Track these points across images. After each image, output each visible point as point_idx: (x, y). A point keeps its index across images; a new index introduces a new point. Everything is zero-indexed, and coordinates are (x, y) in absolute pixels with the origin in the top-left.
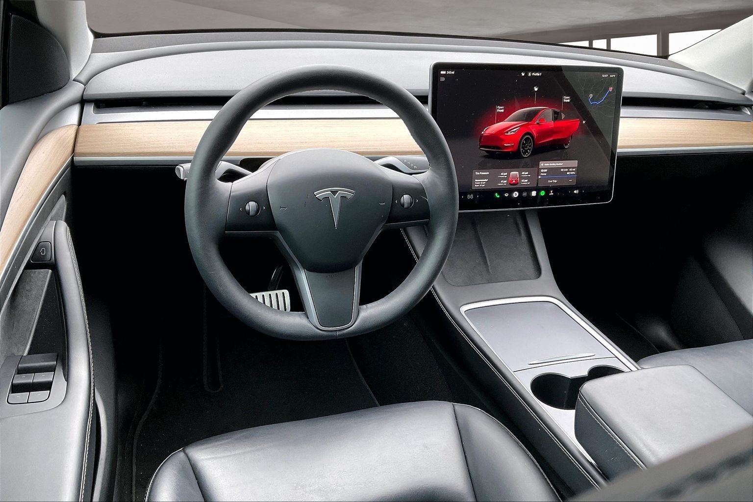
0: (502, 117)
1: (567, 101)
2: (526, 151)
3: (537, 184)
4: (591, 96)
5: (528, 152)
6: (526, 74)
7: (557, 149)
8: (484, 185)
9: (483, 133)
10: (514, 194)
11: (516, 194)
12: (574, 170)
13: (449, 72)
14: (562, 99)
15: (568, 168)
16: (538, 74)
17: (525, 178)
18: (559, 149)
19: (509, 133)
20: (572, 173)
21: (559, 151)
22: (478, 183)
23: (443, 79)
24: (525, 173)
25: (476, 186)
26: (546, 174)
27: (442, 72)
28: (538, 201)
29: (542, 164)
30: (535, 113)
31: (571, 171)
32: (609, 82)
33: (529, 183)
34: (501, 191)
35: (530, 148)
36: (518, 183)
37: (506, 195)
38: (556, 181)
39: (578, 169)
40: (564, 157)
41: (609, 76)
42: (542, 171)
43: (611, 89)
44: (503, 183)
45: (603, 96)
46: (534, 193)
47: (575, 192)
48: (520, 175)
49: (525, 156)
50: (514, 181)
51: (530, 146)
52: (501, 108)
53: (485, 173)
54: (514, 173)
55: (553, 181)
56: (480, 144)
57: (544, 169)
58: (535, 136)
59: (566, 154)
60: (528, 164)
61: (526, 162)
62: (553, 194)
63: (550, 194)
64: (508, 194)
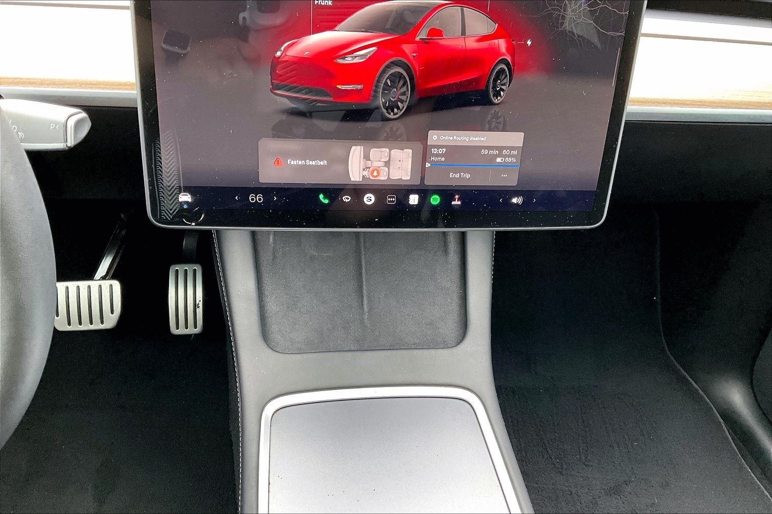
0: (329, 19)
2: (395, 105)
3: (423, 179)
5: (398, 108)
7: (472, 105)
9: (279, 54)
10: (365, 199)
11: (369, 199)
12: (515, 153)
15: (500, 149)
19: (349, 60)
20: (509, 160)
21: (477, 109)
25: (267, 175)
26: (443, 159)
28: (425, 214)
29: (434, 137)
30: (418, 14)
31: (506, 156)
34: (334, 191)
35: (404, 98)
37: (346, 198)
38: (468, 176)
39: (525, 151)
40: (490, 122)
42: (434, 151)
46: (414, 199)
47: (515, 200)
49: (391, 116)
51: (403, 94)
55: (462, 174)
56: (273, 81)
57: (438, 147)
58: (417, 69)
59: (496, 116)
60: (401, 135)
61: (394, 129)
62: (459, 203)
63: (453, 203)
64: (350, 198)
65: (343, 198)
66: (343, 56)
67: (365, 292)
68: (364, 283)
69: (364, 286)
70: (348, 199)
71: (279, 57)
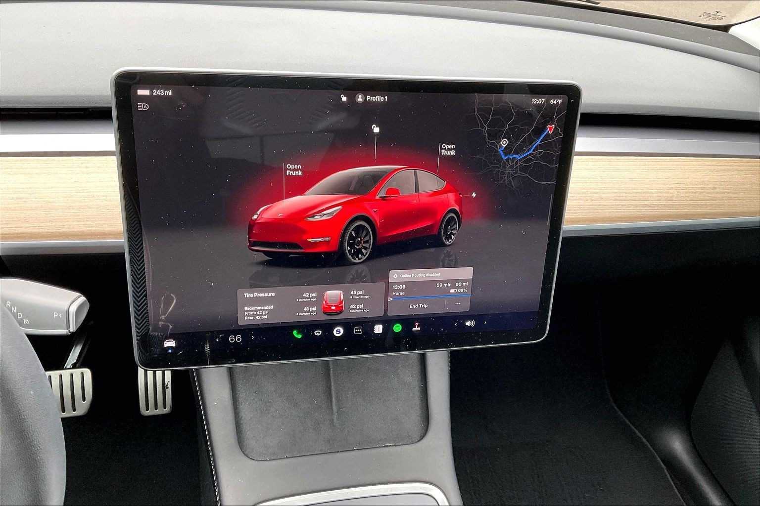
0: (300, 186)
1: (449, 153)
2: (359, 251)
3: (386, 311)
4: (504, 143)
5: (362, 254)
6: (352, 99)
7: (427, 247)
8: (265, 317)
9: (255, 217)
10: (335, 332)
11: (338, 332)
12: (467, 284)
13: (156, 92)
14: (436, 150)
15: (453, 282)
16: (380, 99)
17: (357, 302)
18: (430, 246)
19: (318, 218)
20: (461, 290)
21: (432, 250)
22: (250, 313)
23: (143, 107)
24: (357, 293)
25: (246, 318)
26: (404, 293)
27: (141, 92)
28: (389, 341)
29: (395, 276)
30: (377, 179)
31: (458, 287)
32: (548, 114)
33: (366, 311)
34: (307, 327)
35: (367, 245)
36: (341, 312)
37: (318, 333)
38: (426, 306)
39: (475, 282)
40: (443, 261)
41: (548, 101)
42: (396, 287)
43: (550, 129)
44: (308, 312)
45: (532, 142)
46: (378, 329)
47: (468, 324)
48: (347, 294)
49: (357, 261)
50: (333, 308)
51: (367, 242)
52: (296, 167)
53: (266, 295)
54: (333, 294)
55: (421, 305)
56: (251, 240)
57: (399, 284)
58: (378, 222)
59: (448, 255)
60: (365, 276)
61: (359, 271)
62: (419, 329)
63: (414, 329)
64: (321, 332)
65: (315, 332)
66: (313, 216)
67: (333, 393)
68: (333, 384)
69: (332, 387)
70: (319, 333)
71: (256, 219)
